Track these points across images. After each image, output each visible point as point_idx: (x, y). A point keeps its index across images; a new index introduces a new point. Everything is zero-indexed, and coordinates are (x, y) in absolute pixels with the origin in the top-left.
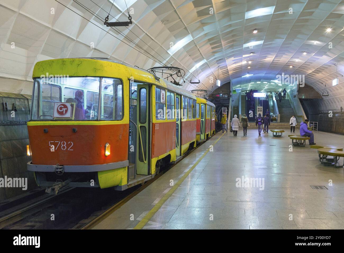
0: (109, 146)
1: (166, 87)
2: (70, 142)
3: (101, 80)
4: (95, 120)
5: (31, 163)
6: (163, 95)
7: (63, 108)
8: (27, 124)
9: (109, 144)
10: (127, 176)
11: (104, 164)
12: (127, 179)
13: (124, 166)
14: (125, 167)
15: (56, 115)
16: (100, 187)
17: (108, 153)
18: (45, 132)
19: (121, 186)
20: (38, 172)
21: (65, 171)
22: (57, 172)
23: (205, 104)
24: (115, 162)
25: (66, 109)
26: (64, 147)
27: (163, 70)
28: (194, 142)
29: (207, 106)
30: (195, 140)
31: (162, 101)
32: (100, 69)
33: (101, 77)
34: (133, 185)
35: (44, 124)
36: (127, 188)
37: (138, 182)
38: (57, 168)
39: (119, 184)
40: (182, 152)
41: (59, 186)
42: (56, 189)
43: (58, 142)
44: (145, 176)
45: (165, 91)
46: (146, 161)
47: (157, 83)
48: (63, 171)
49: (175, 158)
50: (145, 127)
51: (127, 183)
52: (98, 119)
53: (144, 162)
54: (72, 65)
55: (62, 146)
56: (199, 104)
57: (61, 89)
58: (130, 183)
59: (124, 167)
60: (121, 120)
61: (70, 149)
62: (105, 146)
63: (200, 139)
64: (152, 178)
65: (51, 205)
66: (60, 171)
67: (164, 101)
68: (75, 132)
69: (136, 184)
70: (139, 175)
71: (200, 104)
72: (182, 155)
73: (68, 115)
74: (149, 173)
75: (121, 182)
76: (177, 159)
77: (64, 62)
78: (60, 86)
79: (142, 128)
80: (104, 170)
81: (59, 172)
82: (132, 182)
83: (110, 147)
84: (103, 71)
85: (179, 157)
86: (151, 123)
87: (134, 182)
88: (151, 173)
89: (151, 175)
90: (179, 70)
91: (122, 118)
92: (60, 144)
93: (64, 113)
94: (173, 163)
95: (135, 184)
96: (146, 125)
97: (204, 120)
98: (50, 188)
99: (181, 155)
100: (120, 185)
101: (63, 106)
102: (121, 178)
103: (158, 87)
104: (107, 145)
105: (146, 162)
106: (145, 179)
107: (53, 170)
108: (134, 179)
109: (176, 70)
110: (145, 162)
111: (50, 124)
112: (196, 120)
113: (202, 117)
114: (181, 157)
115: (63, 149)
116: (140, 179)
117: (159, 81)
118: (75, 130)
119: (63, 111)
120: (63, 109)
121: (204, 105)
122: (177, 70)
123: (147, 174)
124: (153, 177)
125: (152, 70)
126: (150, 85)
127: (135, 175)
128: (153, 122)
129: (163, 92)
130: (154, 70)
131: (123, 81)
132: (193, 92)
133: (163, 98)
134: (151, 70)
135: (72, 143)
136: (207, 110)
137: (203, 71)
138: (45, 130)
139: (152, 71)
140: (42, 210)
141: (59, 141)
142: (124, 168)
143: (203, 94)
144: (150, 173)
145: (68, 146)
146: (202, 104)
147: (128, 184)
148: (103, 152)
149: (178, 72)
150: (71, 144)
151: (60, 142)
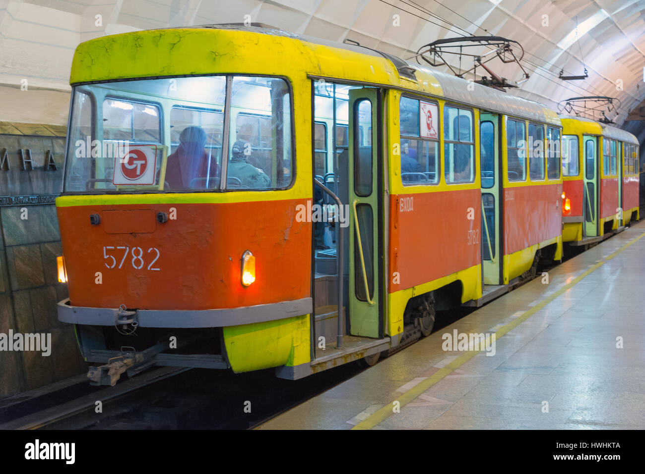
0: (251, 258)
1: (441, 94)
2: (151, 249)
3: (229, 81)
4: (215, 191)
5: (68, 303)
6: (430, 117)
7: (136, 159)
8: (55, 204)
9: (253, 255)
10: (309, 342)
11: (238, 307)
12: (309, 348)
13: (300, 313)
14: (303, 317)
15: (120, 179)
16: (231, 368)
17: (249, 278)
18: (95, 222)
19: (291, 368)
20: (84, 326)
21: (141, 325)
22: (120, 326)
23: (598, 137)
24: (273, 302)
25: (143, 162)
26: (138, 262)
27: (461, 46)
28: (553, 247)
29: (604, 143)
30: (558, 240)
31: (424, 132)
32: (225, 55)
33: (229, 75)
34: (330, 366)
35: (91, 201)
36: (310, 372)
37: (345, 357)
38: (122, 317)
39: (287, 362)
40: (506, 275)
41: (125, 364)
42: (112, 372)
43: (124, 248)
44: (369, 340)
45: (438, 105)
46: (373, 299)
47: (406, 83)
48: (135, 324)
49: (479, 289)
50: (368, 205)
51: (309, 361)
52: (221, 188)
53: (366, 301)
54: (157, 46)
55: (133, 260)
56: (577, 136)
57: (162, 111)
58: (318, 360)
59: (301, 317)
60: (286, 189)
61: (153, 266)
62: (242, 260)
63: (583, 235)
64: (392, 346)
65: (126, 411)
66: (129, 325)
67: (432, 132)
68: (163, 221)
69: (340, 363)
70: (355, 339)
71: (580, 137)
72: (506, 282)
73: (147, 178)
74: (382, 333)
75: (291, 356)
76: (486, 293)
77: (139, 40)
78: (159, 104)
79: (363, 209)
80: (239, 324)
81: (125, 328)
82: (326, 357)
83: (253, 263)
84: (233, 57)
85: (493, 290)
86: (386, 194)
87: (330, 359)
88: (389, 332)
89: (387, 339)
90: (506, 43)
91: (292, 182)
92: (130, 253)
93: (138, 172)
94: (473, 305)
95: (335, 364)
96: (372, 200)
97: (594, 181)
98: (100, 368)
99: (501, 282)
100: (288, 365)
101: (135, 156)
102: (292, 344)
103: (407, 93)
104: (248, 257)
105: (374, 302)
106: (366, 349)
107: (112, 322)
108: (335, 348)
109: (498, 44)
110: (372, 302)
111: (105, 201)
112: (562, 183)
113: (589, 174)
114: (501, 289)
115: (136, 268)
116: (351, 350)
117: (414, 78)
118: (161, 216)
119: (136, 168)
120: (135, 162)
121: (595, 139)
122: (500, 45)
123: (377, 336)
124: (395, 344)
125: (433, 47)
126: (381, 91)
127: (338, 338)
128: (393, 193)
129: (427, 108)
130: (438, 49)
131: (291, 82)
132: (571, 103)
133: (428, 125)
134: (429, 48)
135: (158, 251)
136: (602, 154)
137: (601, 44)
138: (92, 218)
139: (431, 51)
140: (98, 422)
141: (126, 246)
142: (298, 318)
143: (598, 109)
144: (386, 332)
145: (148, 258)
146: (586, 138)
147: (314, 363)
148: (235, 273)
149: (505, 50)
150: (154, 254)
151: (129, 248)
